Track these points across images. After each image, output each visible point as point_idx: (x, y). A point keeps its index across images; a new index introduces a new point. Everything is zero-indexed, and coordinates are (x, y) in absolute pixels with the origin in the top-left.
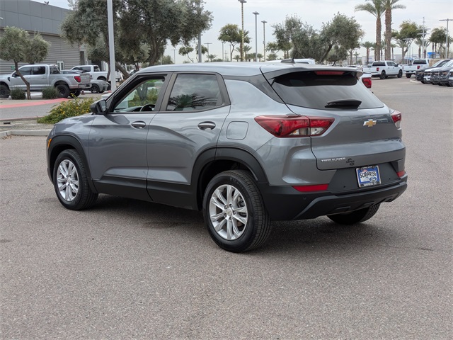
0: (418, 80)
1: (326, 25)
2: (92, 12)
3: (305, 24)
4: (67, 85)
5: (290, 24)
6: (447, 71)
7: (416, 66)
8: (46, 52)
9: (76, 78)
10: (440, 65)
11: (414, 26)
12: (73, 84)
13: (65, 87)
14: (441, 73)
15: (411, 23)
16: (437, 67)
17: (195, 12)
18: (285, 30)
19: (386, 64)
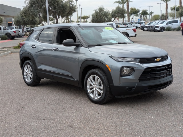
0: (142, 30)
1: (113, 10)
2: (35, 6)
3: (106, 9)
4: (10, 34)
5: (100, 9)
6: (154, 26)
7: (139, 24)
8: (2, 22)
9: (14, 32)
10: (150, 24)
11: (135, 9)
12: (13, 34)
13: (10, 35)
14: (152, 27)
15: (134, 8)
16: (149, 24)
17: (71, 6)
18: (98, 12)
19: (128, 24)
